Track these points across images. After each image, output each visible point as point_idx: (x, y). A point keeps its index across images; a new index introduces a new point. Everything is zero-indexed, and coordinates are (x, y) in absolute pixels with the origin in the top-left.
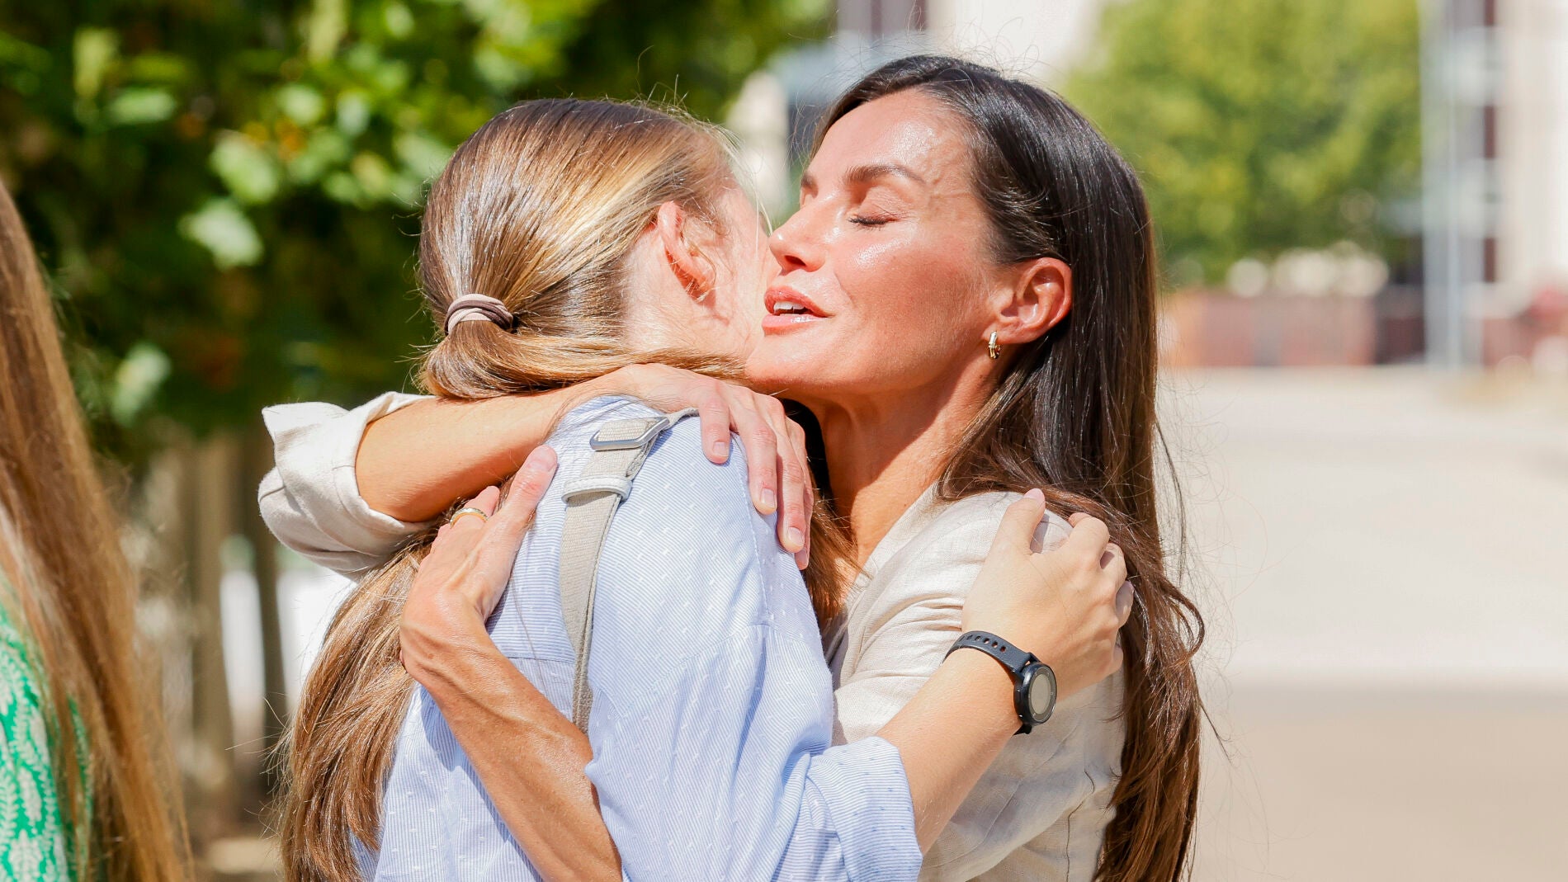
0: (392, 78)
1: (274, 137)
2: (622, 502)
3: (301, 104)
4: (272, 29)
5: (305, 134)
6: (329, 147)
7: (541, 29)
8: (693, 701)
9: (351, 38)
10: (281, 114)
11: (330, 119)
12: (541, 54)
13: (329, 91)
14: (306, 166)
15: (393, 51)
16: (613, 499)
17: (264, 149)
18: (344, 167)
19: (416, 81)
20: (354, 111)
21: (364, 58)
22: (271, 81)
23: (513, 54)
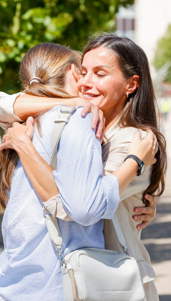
0: (29, 38)
1: (5, 49)
2: (67, 124)
3: (11, 43)
4: (5, 28)
5: (11, 49)
6: (16, 51)
7: (58, 29)
8: (79, 164)
9: (21, 30)
10: (7, 45)
11: (16, 46)
12: (58, 34)
13: (16, 40)
14: (11, 55)
15: (29, 33)
16: (64, 123)
17: (3, 52)
18: (19, 55)
19: (33, 39)
20: (21, 44)
21: (23, 34)
22: (5, 38)
23: (52, 33)
